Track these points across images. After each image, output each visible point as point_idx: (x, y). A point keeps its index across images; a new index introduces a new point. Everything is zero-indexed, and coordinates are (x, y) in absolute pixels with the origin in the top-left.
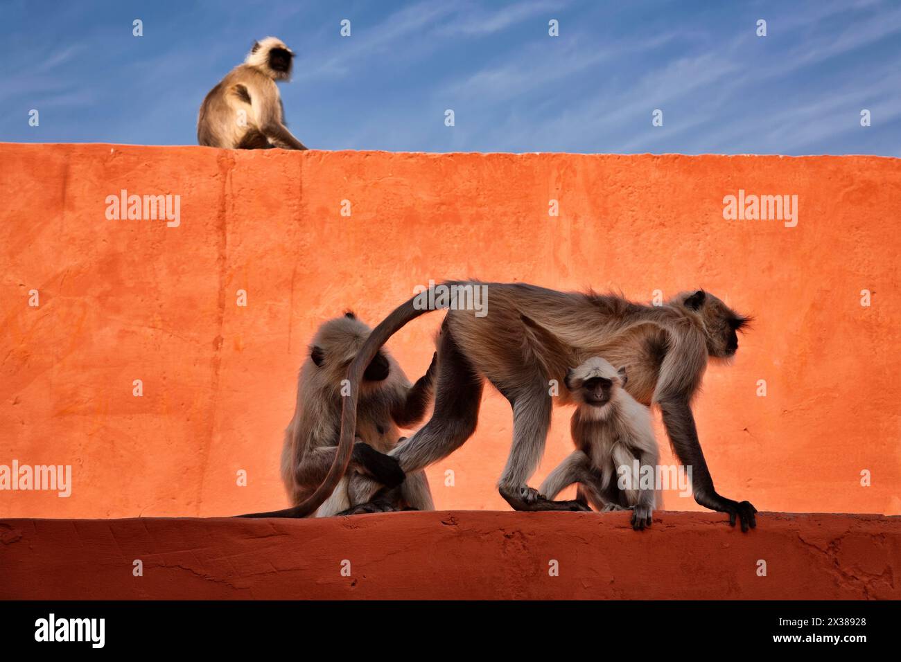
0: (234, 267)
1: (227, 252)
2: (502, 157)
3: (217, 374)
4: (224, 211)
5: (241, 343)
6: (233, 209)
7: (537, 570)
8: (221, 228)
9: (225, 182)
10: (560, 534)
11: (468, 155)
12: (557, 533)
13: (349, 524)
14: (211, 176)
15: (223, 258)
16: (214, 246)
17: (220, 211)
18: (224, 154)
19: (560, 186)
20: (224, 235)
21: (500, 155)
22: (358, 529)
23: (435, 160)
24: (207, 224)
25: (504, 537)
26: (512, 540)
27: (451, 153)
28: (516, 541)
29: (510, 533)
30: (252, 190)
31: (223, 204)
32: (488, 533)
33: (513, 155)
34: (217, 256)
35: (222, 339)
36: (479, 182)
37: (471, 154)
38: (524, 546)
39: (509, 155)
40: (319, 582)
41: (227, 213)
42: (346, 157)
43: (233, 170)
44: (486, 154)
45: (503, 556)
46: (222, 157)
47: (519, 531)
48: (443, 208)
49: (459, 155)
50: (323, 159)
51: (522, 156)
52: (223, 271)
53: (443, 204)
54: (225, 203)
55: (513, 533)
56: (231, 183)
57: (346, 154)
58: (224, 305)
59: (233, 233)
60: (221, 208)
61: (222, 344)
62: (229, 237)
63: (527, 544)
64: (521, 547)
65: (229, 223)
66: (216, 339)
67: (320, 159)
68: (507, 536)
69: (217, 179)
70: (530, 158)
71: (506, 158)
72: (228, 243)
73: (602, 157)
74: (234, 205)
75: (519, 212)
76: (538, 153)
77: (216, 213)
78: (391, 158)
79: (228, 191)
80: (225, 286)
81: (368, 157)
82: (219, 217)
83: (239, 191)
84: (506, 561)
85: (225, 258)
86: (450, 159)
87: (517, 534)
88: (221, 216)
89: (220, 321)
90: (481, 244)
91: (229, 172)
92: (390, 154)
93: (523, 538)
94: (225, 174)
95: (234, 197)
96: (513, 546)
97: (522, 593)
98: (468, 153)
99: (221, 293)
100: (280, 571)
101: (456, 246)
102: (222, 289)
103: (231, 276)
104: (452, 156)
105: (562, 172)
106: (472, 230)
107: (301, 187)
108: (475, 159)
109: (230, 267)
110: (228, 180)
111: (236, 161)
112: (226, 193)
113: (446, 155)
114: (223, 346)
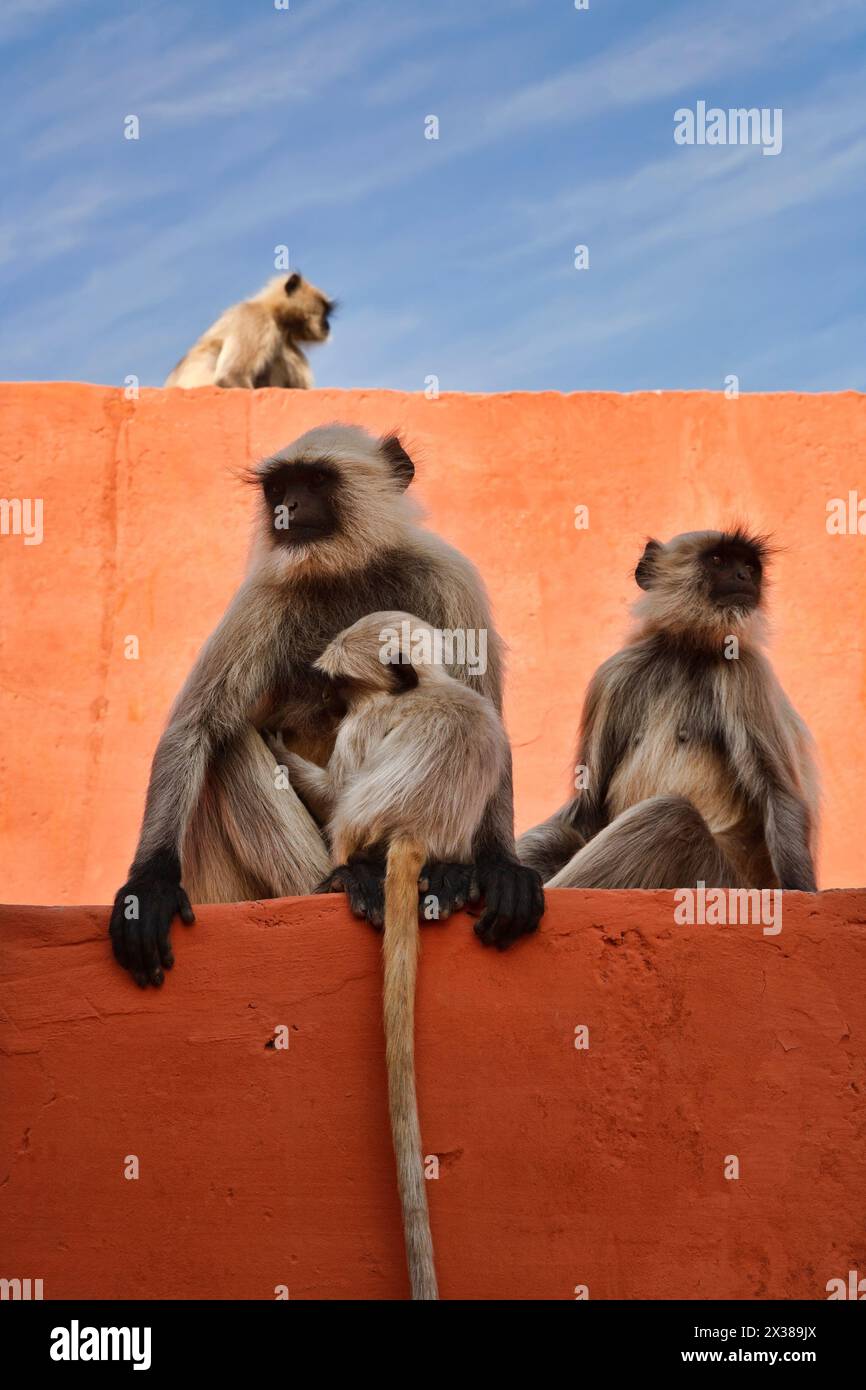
0: (130, 580)
1: (119, 554)
2: (596, 398)
3: (96, 762)
4: (113, 488)
5: (141, 709)
6: (129, 485)
7: (677, 1013)
8: (109, 516)
9: (116, 441)
10: (727, 936)
11: (537, 396)
12: (720, 934)
13: (264, 918)
14: (91, 430)
15: (110, 565)
16: (95, 545)
17: (106, 488)
18: (116, 395)
19: (699, 444)
20: (113, 528)
21: (594, 395)
22: (283, 926)
23: (480, 404)
24: (84, 509)
25: (603, 944)
26: (621, 949)
27: (507, 393)
28: (629, 952)
29: (614, 934)
30: (163, 453)
31: (113, 476)
32: (567, 935)
33: (616, 396)
34: (99, 563)
35: (107, 704)
36: (557, 439)
37: (544, 394)
38: (647, 962)
39: (609, 395)
40: (192, 1039)
41: (119, 492)
42: (327, 399)
43: (131, 421)
44: (568, 394)
45: (600, 982)
46: (113, 399)
47: (637, 932)
48: (495, 482)
49: (523, 395)
50: (286, 402)
51: (631, 398)
52: (111, 588)
53: (495, 475)
54: (115, 476)
55: (623, 934)
56: (127, 442)
57: (326, 395)
58: (112, 645)
59: (129, 524)
60: (108, 483)
61: (106, 710)
62: (121, 530)
63: (654, 958)
64: (641, 965)
65: (122, 508)
66: (96, 702)
67: (282, 403)
68: (611, 941)
69: (103, 437)
70: (645, 400)
71: (604, 399)
72: (120, 541)
73: (771, 398)
74: (131, 479)
75: (628, 488)
76: (658, 392)
77: (99, 493)
78: (404, 401)
79: (121, 454)
80: (113, 613)
81: (365, 401)
82: (105, 498)
83: (141, 455)
84: (609, 993)
85: (113, 566)
86: (507, 401)
87: (632, 937)
88: (109, 498)
89: (103, 670)
90: (563, 541)
91: (124, 425)
92: (403, 395)
93: (646, 945)
94: (117, 428)
95: (130, 464)
96: (623, 961)
97: (644, 1063)
98: (537, 392)
99: (106, 624)
100: (104, 1015)
101: (518, 545)
102: (107, 617)
103: (124, 596)
104: (510, 396)
105: (701, 422)
106: (546, 519)
107: (248, 448)
108: (548, 401)
109: (123, 580)
110: (122, 437)
111: (135, 406)
112: (117, 459)
113: (499, 396)
114: (109, 713)
